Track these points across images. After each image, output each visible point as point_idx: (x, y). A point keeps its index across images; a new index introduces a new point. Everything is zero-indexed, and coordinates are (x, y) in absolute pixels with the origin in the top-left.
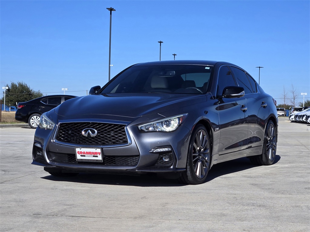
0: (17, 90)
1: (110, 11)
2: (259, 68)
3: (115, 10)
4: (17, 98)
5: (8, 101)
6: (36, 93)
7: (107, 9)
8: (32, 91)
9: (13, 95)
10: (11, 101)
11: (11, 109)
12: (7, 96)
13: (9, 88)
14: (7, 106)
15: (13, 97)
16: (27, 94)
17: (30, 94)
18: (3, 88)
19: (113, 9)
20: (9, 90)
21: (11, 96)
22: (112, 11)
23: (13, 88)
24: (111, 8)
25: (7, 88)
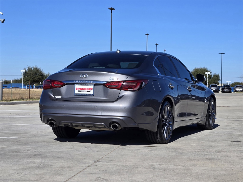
0: (32, 72)
1: (111, 10)
2: (221, 54)
3: (115, 9)
4: (33, 78)
5: (26, 81)
6: (46, 75)
7: (109, 8)
8: (43, 73)
9: (29, 76)
10: (28, 81)
11: (27, 87)
12: (24, 77)
13: (26, 71)
14: (25, 85)
15: (29, 78)
16: (40, 75)
17: (42, 76)
18: (22, 71)
19: (113, 8)
20: (26, 72)
21: (27, 77)
22: (113, 10)
23: (29, 71)
24: (112, 8)
25: (25, 71)
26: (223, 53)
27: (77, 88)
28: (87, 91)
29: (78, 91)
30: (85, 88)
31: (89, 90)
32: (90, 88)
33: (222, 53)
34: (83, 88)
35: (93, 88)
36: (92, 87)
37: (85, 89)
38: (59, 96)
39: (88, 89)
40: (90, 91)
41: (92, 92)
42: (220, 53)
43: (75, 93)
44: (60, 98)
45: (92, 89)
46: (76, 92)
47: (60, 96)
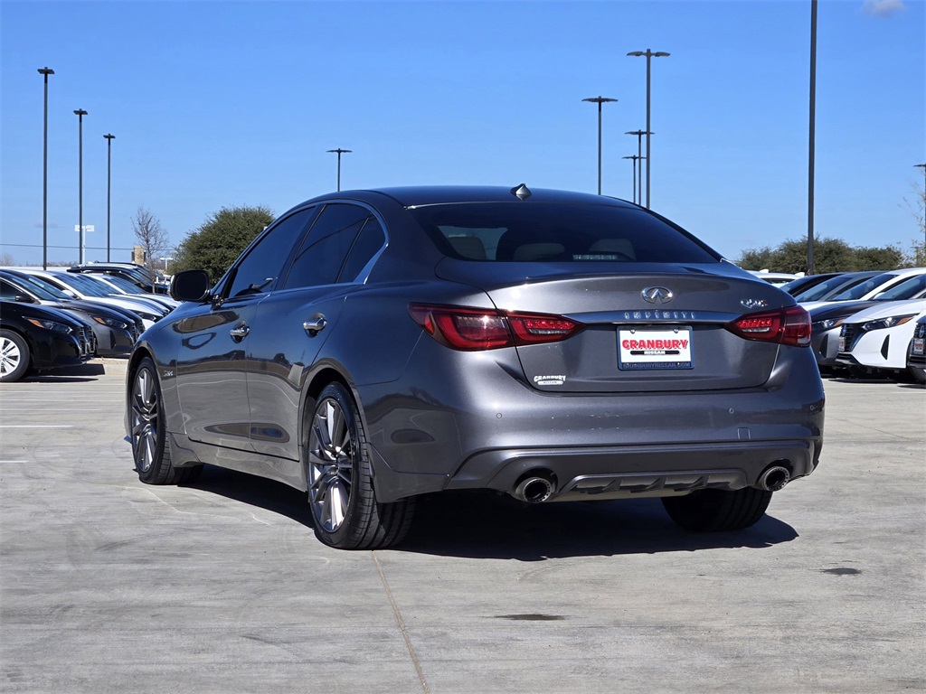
26: (345, 151)
27: (625, 342)
28: (667, 353)
29: (633, 353)
30: (657, 341)
31: (673, 349)
32: (677, 341)
33: (339, 151)
34: (648, 341)
35: (688, 340)
36: (684, 335)
37: (657, 344)
38: (553, 377)
39: (667, 343)
40: (677, 349)
41: (685, 355)
42: (332, 151)
43: (623, 361)
44: (560, 383)
45: (684, 343)
46: (626, 357)
47: (560, 377)
